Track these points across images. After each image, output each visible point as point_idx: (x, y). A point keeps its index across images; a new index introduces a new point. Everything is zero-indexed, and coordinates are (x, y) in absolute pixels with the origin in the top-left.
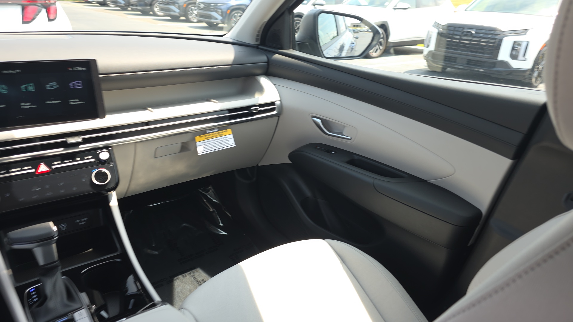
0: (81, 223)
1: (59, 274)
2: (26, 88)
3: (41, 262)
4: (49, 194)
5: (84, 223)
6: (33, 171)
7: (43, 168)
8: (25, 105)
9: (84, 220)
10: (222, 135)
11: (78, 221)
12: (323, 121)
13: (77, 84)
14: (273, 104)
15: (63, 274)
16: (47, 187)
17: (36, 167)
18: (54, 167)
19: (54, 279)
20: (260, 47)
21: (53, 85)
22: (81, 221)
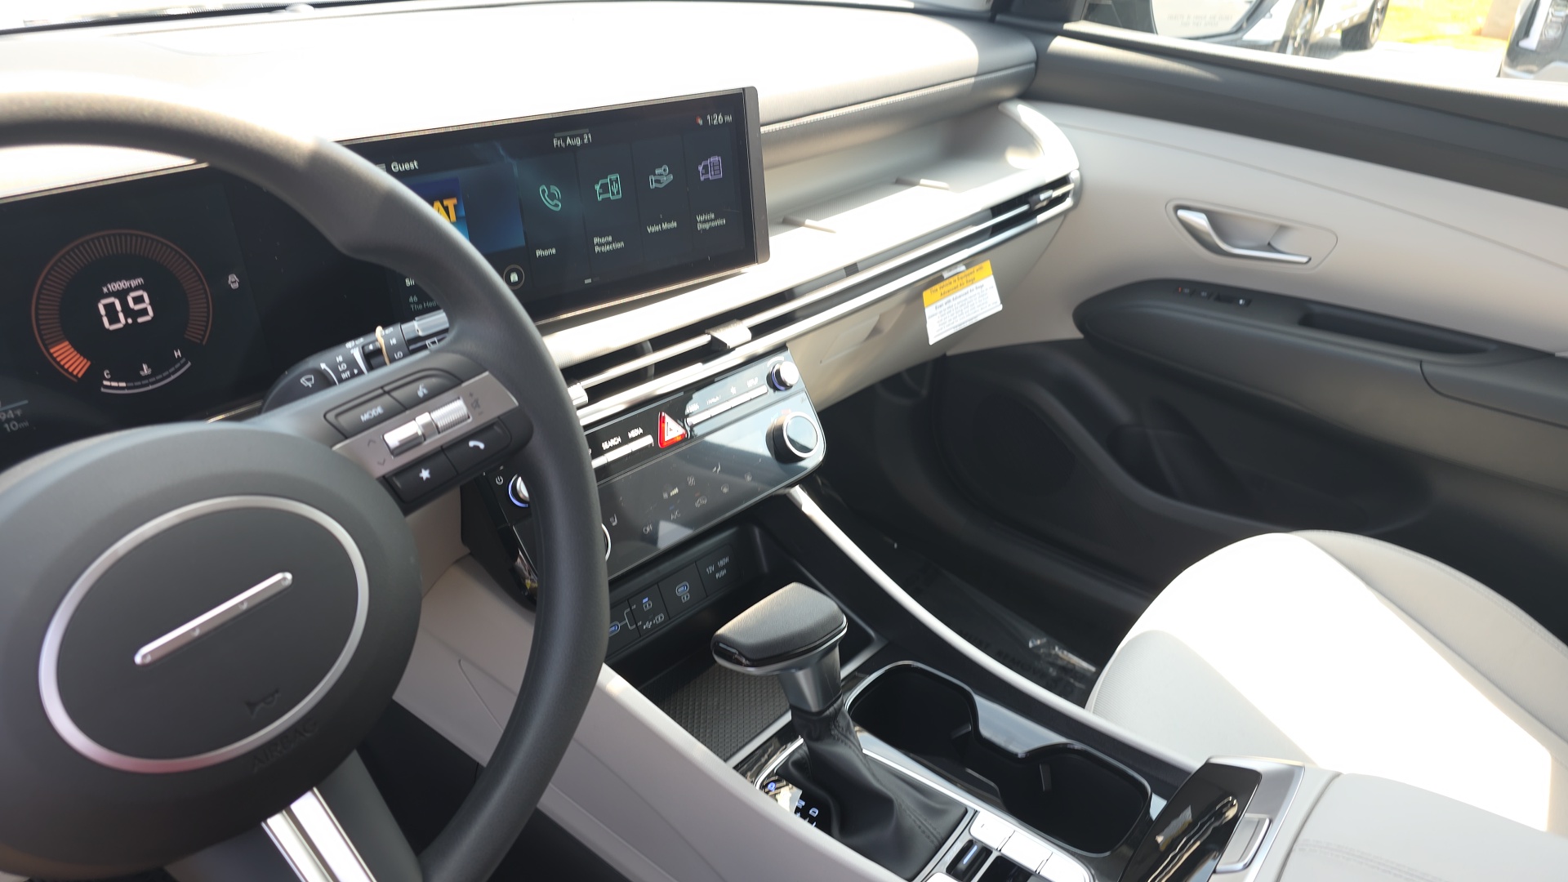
0: (716, 576)
2: (605, 188)
5: (724, 571)
7: (671, 429)
8: (604, 244)
9: (722, 563)
10: (972, 281)
11: (711, 569)
12: (1211, 216)
13: (712, 168)
14: (1063, 181)
16: (692, 481)
17: (656, 429)
20: (999, 17)
21: (662, 176)
22: (718, 569)
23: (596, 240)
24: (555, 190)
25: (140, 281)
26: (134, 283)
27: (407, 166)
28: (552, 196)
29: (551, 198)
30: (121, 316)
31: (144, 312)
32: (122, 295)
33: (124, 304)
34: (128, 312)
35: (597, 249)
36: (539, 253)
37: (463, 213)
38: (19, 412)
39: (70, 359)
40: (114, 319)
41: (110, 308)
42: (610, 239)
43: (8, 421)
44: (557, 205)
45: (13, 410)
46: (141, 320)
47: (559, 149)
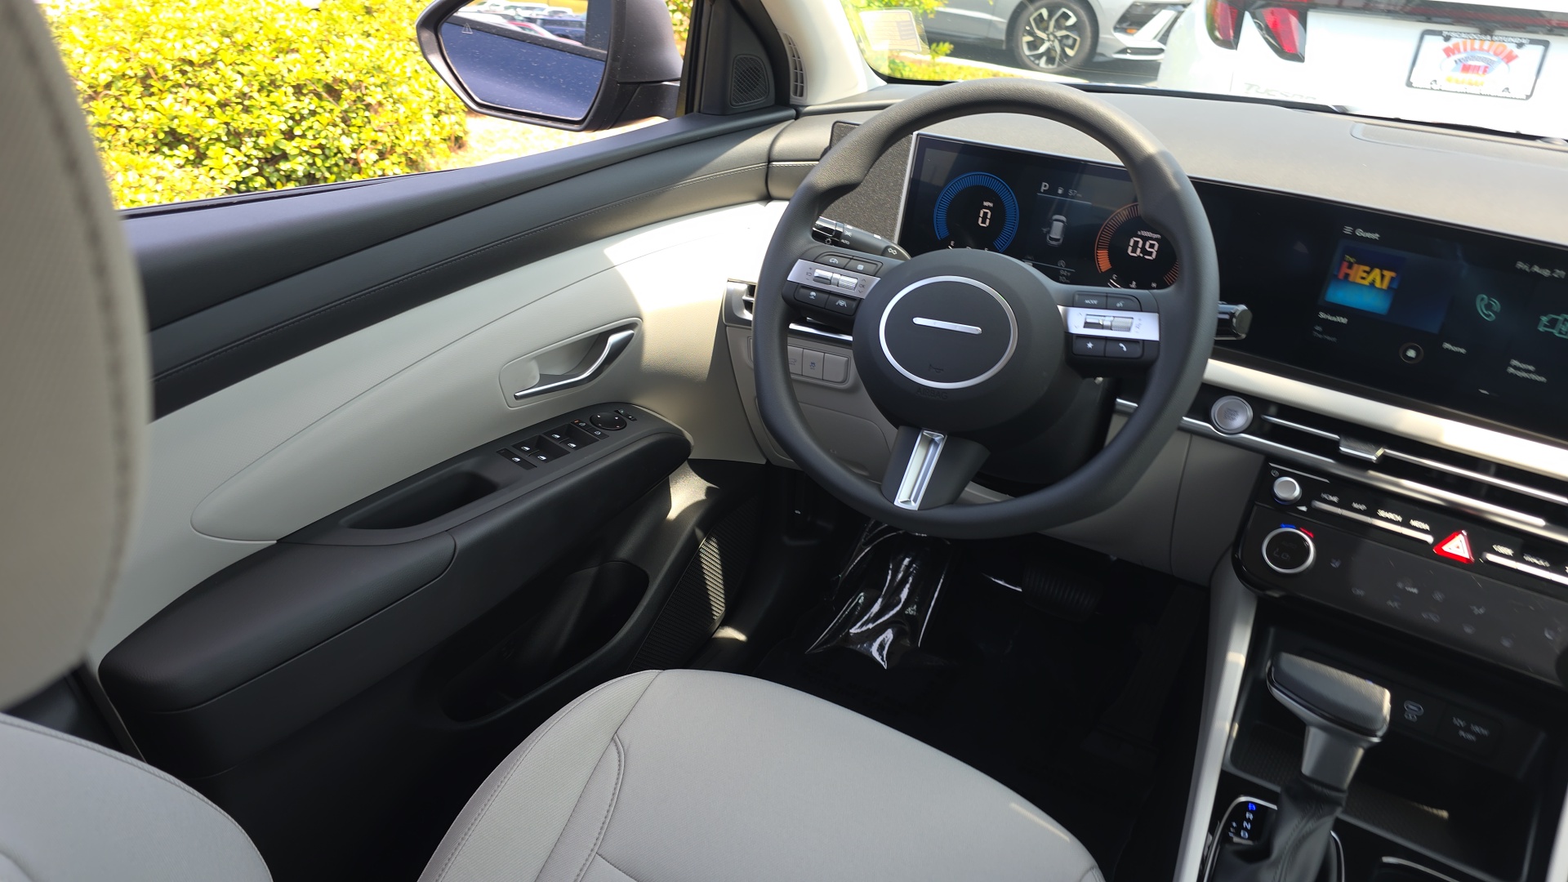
0: (1462, 733)
1: (1328, 822)
2: (1553, 323)
3: (1307, 767)
4: (1431, 617)
5: (1470, 737)
6: (1429, 539)
7: (1458, 546)
8: (1520, 369)
9: (1477, 729)
11: (1459, 722)
15: (1339, 826)
16: (1438, 596)
17: (1443, 536)
18: (1491, 557)
19: (1310, 825)
22: (1467, 730)
23: (1515, 362)
24: (1496, 305)
25: (1159, 236)
26: (1155, 236)
27: (1369, 235)
28: (1489, 307)
29: (1487, 307)
30: (1139, 250)
31: (1150, 254)
32: (1145, 239)
33: (1144, 244)
34: (1143, 250)
35: (1511, 370)
36: (1447, 346)
37: (1395, 286)
38: (1069, 274)
39: (1104, 261)
40: (1134, 251)
41: (1136, 243)
42: (1531, 368)
43: (1063, 275)
44: (1488, 316)
45: (1068, 271)
46: (1147, 257)
47: (1522, 271)
